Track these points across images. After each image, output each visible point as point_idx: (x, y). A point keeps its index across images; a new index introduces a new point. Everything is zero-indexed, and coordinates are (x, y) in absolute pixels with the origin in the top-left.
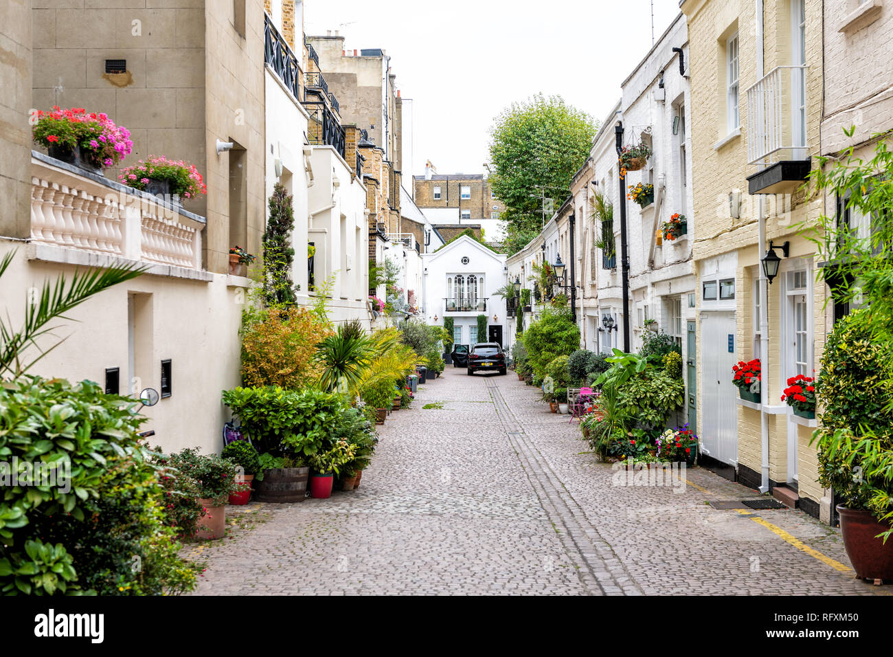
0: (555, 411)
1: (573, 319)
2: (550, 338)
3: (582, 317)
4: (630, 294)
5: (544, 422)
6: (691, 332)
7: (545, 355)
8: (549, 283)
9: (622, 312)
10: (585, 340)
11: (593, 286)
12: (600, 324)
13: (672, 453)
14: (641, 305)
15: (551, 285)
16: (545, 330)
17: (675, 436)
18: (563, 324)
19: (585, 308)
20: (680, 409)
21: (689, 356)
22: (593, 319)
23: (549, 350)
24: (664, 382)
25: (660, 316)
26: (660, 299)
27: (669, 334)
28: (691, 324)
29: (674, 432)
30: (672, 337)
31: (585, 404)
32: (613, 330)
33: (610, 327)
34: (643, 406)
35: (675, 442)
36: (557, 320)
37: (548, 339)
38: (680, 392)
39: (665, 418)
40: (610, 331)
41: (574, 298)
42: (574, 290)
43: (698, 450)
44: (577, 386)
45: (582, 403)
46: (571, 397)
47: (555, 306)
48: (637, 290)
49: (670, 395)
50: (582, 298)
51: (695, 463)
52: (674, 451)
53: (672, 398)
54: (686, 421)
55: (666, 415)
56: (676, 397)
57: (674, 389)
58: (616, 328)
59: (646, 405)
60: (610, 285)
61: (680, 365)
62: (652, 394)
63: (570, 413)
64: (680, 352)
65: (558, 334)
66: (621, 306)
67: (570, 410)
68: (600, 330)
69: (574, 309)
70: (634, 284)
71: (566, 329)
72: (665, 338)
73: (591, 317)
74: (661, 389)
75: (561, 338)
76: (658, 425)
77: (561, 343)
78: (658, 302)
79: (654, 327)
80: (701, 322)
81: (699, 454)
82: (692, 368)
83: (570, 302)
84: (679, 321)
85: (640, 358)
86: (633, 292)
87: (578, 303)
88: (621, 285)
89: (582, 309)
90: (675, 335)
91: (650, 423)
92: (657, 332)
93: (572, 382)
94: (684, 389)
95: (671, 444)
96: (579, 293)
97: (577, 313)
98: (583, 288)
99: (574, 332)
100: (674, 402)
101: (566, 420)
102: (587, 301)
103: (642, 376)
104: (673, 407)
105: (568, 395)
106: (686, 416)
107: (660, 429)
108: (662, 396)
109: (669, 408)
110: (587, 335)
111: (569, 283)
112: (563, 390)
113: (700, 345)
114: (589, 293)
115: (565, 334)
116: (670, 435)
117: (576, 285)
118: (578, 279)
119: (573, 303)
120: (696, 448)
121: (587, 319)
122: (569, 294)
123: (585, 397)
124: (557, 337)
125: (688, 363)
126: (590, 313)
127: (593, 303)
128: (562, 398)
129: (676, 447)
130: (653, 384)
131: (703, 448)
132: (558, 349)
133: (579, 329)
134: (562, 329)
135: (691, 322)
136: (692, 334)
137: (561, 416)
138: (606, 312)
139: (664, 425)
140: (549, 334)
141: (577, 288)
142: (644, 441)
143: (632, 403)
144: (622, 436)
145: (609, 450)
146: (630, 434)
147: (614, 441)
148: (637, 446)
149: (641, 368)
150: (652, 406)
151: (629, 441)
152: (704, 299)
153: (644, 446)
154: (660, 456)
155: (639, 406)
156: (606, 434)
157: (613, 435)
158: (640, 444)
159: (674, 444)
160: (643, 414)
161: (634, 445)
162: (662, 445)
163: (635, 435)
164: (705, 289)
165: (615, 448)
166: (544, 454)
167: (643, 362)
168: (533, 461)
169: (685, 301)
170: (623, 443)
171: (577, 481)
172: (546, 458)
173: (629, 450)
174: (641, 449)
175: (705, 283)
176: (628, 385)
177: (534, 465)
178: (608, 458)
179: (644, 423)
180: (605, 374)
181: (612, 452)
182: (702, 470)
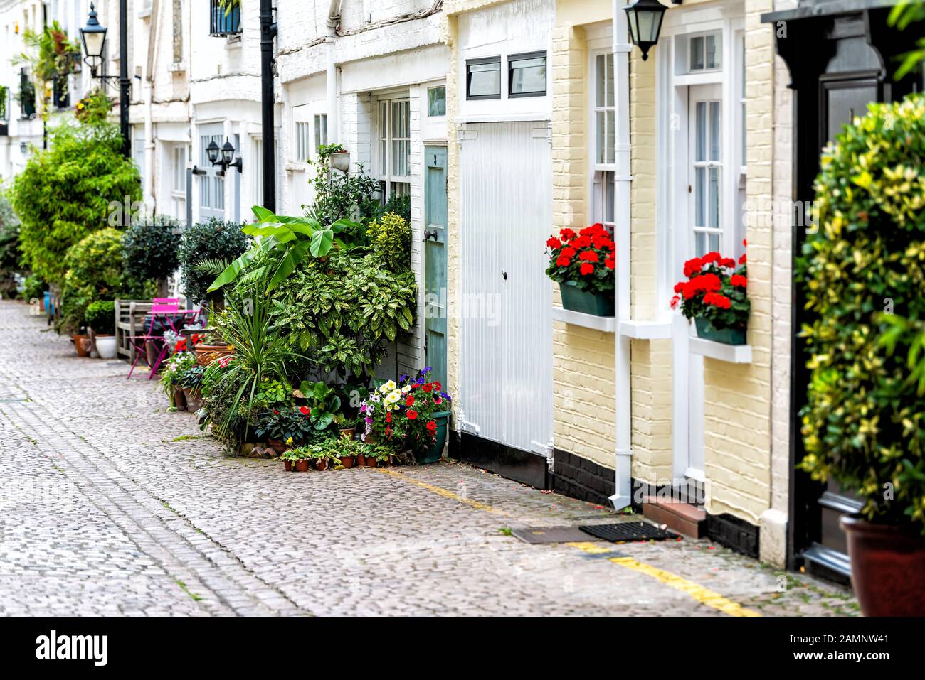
0: (87, 353)
1: (125, 149)
2: (71, 191)
3: (148, 144)
4: (278, 90)
5: (69, 376)
6: (435, 169)
7: (61, 227)
8: (60, 70)
9: (258, 130)
10: (153, 195)
11: (179, 75)
12: (197, 158)
13: (397, 433)
14: (307, 115)
15: (65, 75)
16: (62, 172)
17: (403, 396)
18: (101, 160)
19: (155, 124)
20: (406, 338)
21: (429, 220)
22: (176, 150)
23: (71, 218)
24: (372, 279)
25: (355, 137)
26: (355, 99)
27: (376, 175)
28: (437, 151)
29: (401, 385)
30: (383, 184)
31: (167, 334)
32: (231, 171)
33: (225, 164)
34: (325, 331)
35: (402, 408)
36: (88, 152)
37: (67, 192)
38: (407, 301)
39: (373, 357)
40: (222, 174)
41: (126, 101)
42: (125, 85)
43: (452, 424)
44: (138, 296)
45: (160, 332)
46: (122, 320)
47: (84, 120)
48: (297, 80)
49: (386, 308)
50: (148, 101)
51: (445, 454)
52: (402, 427)
53: (391, 314)
54: (420, 365)
55: (376, 351)
56: (399, 310)
57: (395, 295)
58: (239, 165)
59: (333, 329)
60: (224, 72)
61: (407, 243)
62: (346, 306)
63: (121, 356)
64: (407, 216)
65: (91, 183)
66: (258, 117)
67: (123, 351)
68: (196, 171)
69: (126, 126)
70: (286, 69)
71: (108, 172)
72: (366, 185)
73: (168, 144)
74: (365, 295)
75: (96, 192)
76: (358, 373)
77: (97, 201)
78: (352, 104)
79: (341, 160)
80: (460, 146)
81: (453, 434)
82: (435, 249)
83: (117, 110)
84: (403, 149)
85: (316, 228)
86: (286, 85)
87: (134, 114)
88: (259, 71)
89: (148, 126)
90: (389, 178)
91: (339, 366)
92: (346, 171)
93: (126, 289)
94: (415, 295)
95: (395, 412)
96: (139, 91)
97: (135, 135)
98: (149, 79)
99: (126, 177)
100: (396, 323)
101: (117, 371)
102: (161, 107)
103: (323, 265)
104: (391, 334)
105: (118, 316)
106: (420, 353)
107: (364, 382)
108: (368, 310)
109: (383, 336)
110: (159, 184)
111: (114, 69)
112: (106, 305)
113: (456, 197)
114: (165, 88)
115: (106, 181)
116: (391, 394)
117: (131, 74)
118: (137, 59)
119: (124, 115)
120: (450, 419)
121: (159, 147)
122: (114, 91)
123: (163, 319)
124: (88, 190)
125: (428, 236)
126: (166, 135)
127: (178, 112)
128: (104, 324)
129: (405, 419)
130: (348, 283)
131: (464, 421)
132: (91, 214)
133: (136, 171)
134: (100, 170)
135: (436, 148)
136: (436, 176)
137: (103, 364)
138: (212, 132)
139: (370, 373)
140: (71, 181)
141: (135, 82)
142: (328, 408)
143: (301, 326)
144: (279, 399)
145: (252, 429)
146: (297, 393)
147: (263, 410)
148: (313, 419)
149: (322, 247)
150: (346, 331)
151: (296, 408)
152: (469, 97)
153: (329, 419)
154: (369, 439)
155: (317, 330)
156: (246, 394)
157: (260, 396)
158: (321, 413)
159: (401, 412)
160: (326, 349)
161: (307, 417)
162: (374, 415)
163: (310, 394)
164: (469, 76)
165: (265, 424)
166: (94, 442)
167: (326, 235)
168: (74, 457)
169: (419, 102)
170: (283, 413)
171: (193, 494)
172: (105, 450)
173: (298, 428)
174: (323, 426)
175: (470, 63)
176: (292, 286)
177: (82, 464)
178: (248, 446)
179: (327, 368)
180: (239, 263)
181: (260, 433)
182: (464, 468)
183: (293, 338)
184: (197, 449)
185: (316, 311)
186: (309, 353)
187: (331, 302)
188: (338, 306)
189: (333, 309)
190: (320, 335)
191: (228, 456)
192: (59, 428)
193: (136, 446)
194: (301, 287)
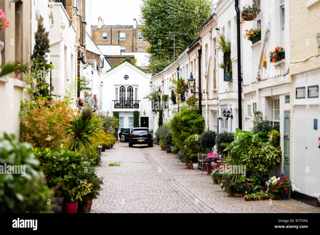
0: (190, 168)
1: (200, 112)
2: (186, 123)
3: (207, 111)
4: (243, 96)
5: (185, 174)
6: (287, 118)
7: (183, 133)
8: (183, 91)
9: (237, 107)
10: (208, 125)
11: (215, 92)
12: (220, 115)
13: (276, 191)
14: (251, 103)
15: (184, 92)
16: (183, 118)
17: (278, 181)
18: (194, 115)
19: (208, 105)
20: (279, 165)
21: (285, 132)
22: (214, 113)
23: (186, 131)
24: (269, 148)
25: (264, 109)
26: (264, 98)
27: (270, 120)
28: (287, 113)
29: (277, 178)
30: (272, 122)
31: (212, 163)
32: (230, 118)
33: (228, 116)
34: (256, 162)
35: (278, 184)
36: (190, 113)
37: (185, 124)
38: (279, 154)
39: (269, 170)
40: (227, 119)
41: (200, 99)
42: (200, 95)
43: (291, 189)
44: (204, 152)
45: (210, 162)
46: (200, 159)
47: (189, 104)
48: (248, 93)
49: (273, 156)
50: (206, 99)
51: (289, 197)
52: (277, 189)
53: (274, 158)
54: (283, 172)
55: (270, 168)
56: (277, 157)
57: (275, 153)
58: (232, 117)
59: (258, 162)
60: (227, 91)
61: (279, 138)
62: (262, 156)
63: (199, 169)
64: (279, 131)
65: (191, 121)
66: (237, 104)
67: (200, 167)
68: (220, 118)
69: (201, 106)
70: (245, 90)
71: (196, 118)
72: (267, 122)
73: (212, 111)
74: (267, 153)
75: (192, 124)
76: (265, 174)
77: (193, 126)
78: (263, 100)
79: (260, 115)
80: (294, 112)
81: (292, 191)
82: (287, 140)
83: (198, 102)
84: (278, 112)
85: (253, 134)
86: (245, 95)
87: (203, 103)
88: (237, 91)
89: (207, 106)
90: (274, 120)
91: (260, 172)
92: (262, 118)
93: (201, 150)
94: (281, 153)
95: (275, 185)
96: (204, 96)
97: (203, 108)
98: (207, 93)
99: (201, 120)
100: (275, 160)
101: (198, 173)
102: (210, 101)
103: (255, 145)
104: (274, 164)
105: (199, 158)
106: (282, 169)
107: (267, 177)
108: (268, 157)
109: (272, 164)
110: (210, 122)
111: (197, 90)
112: (195, 155)
113: (293, 126)
114: (211, 96)
115: (195, 121)
116: (274, 180)
117: (202, 92)
118: (204, 87)
119: (200, 103)
120: (291, 187)
121: (210, 112)
122: (197, 97)
123: (211, 159)
124: (190, 124)
125: (285, 137)
126: (212, 108)
127: (215, 102)
128: (195, 160)
129: (278, 187)
130: (262, 149)
131: (295, 188)
132: (191, 130)
133: (203, 118)
134: (194, 118)
135: (287, 112)
136: (287, 120)
137: (195, 171)
138: (224, 108)
139: (268, 174)
140: (186, 121)
141: (203, 94)
142: (257, 184)
143: (249, 161)
144: (243, 181)
145: (236, 189)
146: (248, 179)
147: (239, 184)
148: (253, 186)
149: (255, 140)
150: (262, 163)
151: (248, 184)
152: (296, 98)
153: (257, 187)
154: (268, 192)
155: (254, 162)
156: (234, 179)
157: (238, 180)
158: (255, 185)
159: (277, 185)
160: (256, 167)
161: (251, 186)
162: (270, 186)
163: (252, 180)
164: (297, 92)
165: (239, 188)
166: (193, 192)
167: (256, 136)
168: (187, 196)
169: (282, 100)
170: (244, 185)
171: (220, 207)
172: (195, 194)
173: (248, 189)
174: (255, 189)
175: (297, 89)
176: (247, 150)
177: (190, 198)
178: (235, 194)
179: (257, 173)
180: (232, 144)
181: (238, 190)
182: (294, 201)
183: (247, 164)
184: (221, 194)
185: (253, 157)
186: (252, 168)
187: (258, 155)
188: (260, 156)
189: (258, 156)
190: (255, 164)
191: (229, 196)
192: (183, 188)
193: (204, 193)
194: (249, 150)
